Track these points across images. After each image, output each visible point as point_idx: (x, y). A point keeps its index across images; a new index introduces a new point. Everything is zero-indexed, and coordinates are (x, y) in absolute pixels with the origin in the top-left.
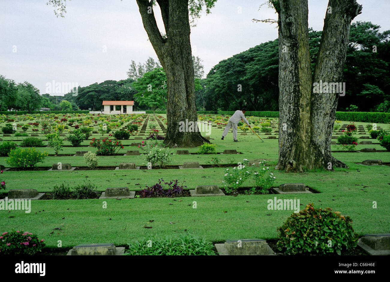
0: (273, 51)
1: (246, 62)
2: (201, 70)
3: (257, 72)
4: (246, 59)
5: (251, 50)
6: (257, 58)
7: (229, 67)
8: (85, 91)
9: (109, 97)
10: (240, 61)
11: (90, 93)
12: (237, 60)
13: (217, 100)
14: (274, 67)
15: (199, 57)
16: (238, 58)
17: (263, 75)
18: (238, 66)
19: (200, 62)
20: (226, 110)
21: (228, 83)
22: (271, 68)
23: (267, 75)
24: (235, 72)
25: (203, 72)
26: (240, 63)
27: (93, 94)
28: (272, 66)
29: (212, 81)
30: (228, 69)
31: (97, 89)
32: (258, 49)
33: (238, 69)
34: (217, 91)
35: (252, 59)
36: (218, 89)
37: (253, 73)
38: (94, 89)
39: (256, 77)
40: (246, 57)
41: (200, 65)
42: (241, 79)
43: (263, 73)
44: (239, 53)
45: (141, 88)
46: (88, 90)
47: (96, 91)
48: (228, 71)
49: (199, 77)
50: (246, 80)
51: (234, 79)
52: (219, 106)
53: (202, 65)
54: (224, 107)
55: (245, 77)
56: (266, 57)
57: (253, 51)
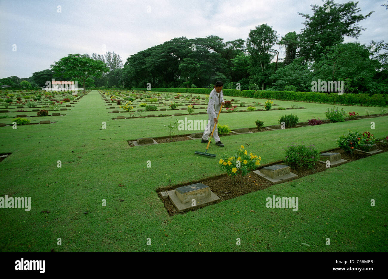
0: (162, 50)
1: (146, 57)
2: (121, 63)
3: (153, 63)
4: (146, 55)
5: (149, 49)
6: (152, 54)
7: (135, 60)
8: (39, 74)
9: (58, 79)
10: (142, 56)
11: (43, 76)
12: (140, 55)
13: (131, 81)
14: (163, 60)
15: (119, 55)
16: (140, 54)
17: (156, 65)
18: (141, 59)
19: (120, 58)
20: (137, 87)
21: (135, 70)
22: (161, 61)
23: (159, 65)
24: (139, 63)
25: (122, 64)
26: (142, 57)
27: (46, 77)
28: (162, 59)
29: (126, 69)
30: (135, 61)
31: (48, 74)
32: (153, 48)
33: (141, 61)
34: (130, 75)
35: (149, 55)
36: (130, 74)
37: (150, 64)
38: (46, 73)
39: (152, 66)
40: (146, 53)
41: (120, 60)
42: (143, 67)
43: (157, 64)
44: (141, 51)
45: (58, 69)
46: (42, 74)
47: (48, 75)
48: (135, 62)
49: (120, 67)
50: (146, 68)
51: (139, 67)
52: (133, 85)
53: (121, 60)
54: (136, 85)
55: (145, 66)
56: (158, 54)
57: (150, 50)
